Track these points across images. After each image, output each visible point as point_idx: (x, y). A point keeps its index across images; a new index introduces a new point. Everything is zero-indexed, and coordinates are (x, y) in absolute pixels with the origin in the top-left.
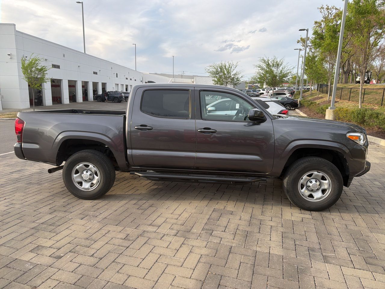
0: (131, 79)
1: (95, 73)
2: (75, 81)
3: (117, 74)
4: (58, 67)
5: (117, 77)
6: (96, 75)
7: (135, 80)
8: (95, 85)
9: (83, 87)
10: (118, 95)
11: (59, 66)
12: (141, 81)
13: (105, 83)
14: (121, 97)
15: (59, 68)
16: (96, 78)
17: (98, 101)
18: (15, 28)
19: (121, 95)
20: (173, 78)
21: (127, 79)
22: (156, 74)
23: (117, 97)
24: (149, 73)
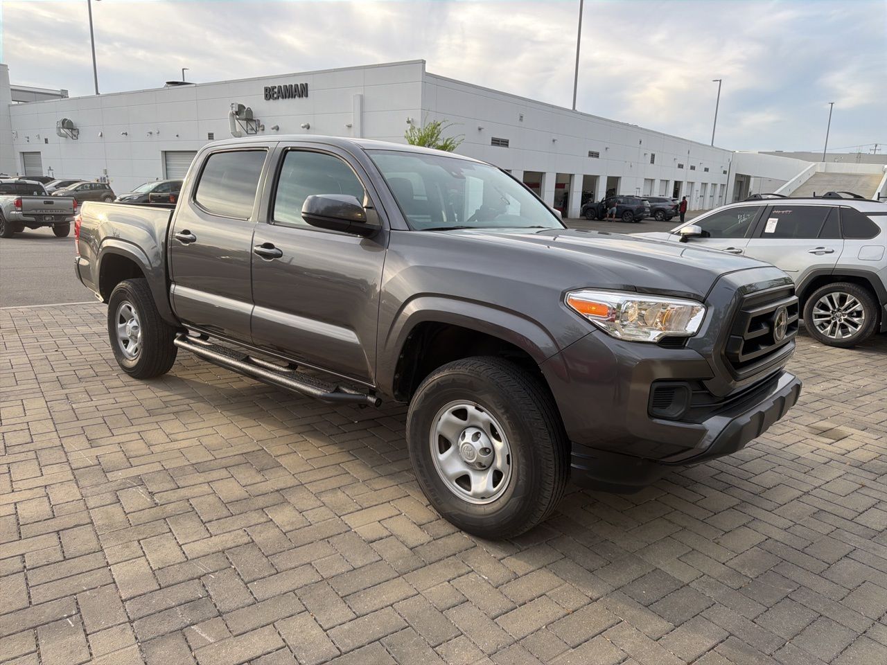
0: (693, 168)
1: (594, 155)
2: (541, 175)
3: (653, 156)
4: (505, 143)
5: (652, 162)
6: (595, 159)
7: (706, 170)
8: (590, 182)
9: (558, 186)
10: (633, 203)
11: (508, 142)
12: (725, 172)
13: (618, 177)
14: (642, 209)
15: (507, 145)
16: (592, 167)
17: (587, 219)
18: (424, 68)
19: (643, 204)
20: (824, 161)
21: (681, 166)
22: (779, 153)
23: (631, 211)
24: (759, 153)
